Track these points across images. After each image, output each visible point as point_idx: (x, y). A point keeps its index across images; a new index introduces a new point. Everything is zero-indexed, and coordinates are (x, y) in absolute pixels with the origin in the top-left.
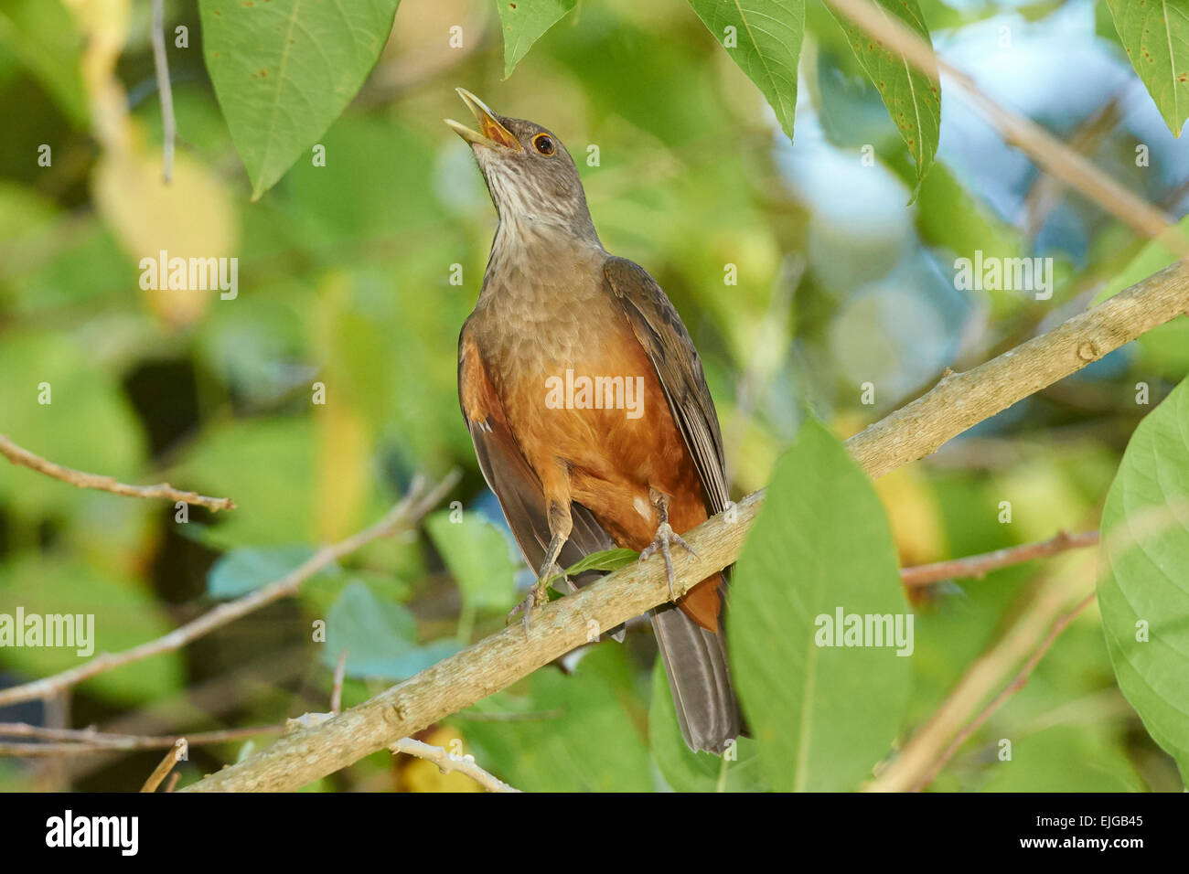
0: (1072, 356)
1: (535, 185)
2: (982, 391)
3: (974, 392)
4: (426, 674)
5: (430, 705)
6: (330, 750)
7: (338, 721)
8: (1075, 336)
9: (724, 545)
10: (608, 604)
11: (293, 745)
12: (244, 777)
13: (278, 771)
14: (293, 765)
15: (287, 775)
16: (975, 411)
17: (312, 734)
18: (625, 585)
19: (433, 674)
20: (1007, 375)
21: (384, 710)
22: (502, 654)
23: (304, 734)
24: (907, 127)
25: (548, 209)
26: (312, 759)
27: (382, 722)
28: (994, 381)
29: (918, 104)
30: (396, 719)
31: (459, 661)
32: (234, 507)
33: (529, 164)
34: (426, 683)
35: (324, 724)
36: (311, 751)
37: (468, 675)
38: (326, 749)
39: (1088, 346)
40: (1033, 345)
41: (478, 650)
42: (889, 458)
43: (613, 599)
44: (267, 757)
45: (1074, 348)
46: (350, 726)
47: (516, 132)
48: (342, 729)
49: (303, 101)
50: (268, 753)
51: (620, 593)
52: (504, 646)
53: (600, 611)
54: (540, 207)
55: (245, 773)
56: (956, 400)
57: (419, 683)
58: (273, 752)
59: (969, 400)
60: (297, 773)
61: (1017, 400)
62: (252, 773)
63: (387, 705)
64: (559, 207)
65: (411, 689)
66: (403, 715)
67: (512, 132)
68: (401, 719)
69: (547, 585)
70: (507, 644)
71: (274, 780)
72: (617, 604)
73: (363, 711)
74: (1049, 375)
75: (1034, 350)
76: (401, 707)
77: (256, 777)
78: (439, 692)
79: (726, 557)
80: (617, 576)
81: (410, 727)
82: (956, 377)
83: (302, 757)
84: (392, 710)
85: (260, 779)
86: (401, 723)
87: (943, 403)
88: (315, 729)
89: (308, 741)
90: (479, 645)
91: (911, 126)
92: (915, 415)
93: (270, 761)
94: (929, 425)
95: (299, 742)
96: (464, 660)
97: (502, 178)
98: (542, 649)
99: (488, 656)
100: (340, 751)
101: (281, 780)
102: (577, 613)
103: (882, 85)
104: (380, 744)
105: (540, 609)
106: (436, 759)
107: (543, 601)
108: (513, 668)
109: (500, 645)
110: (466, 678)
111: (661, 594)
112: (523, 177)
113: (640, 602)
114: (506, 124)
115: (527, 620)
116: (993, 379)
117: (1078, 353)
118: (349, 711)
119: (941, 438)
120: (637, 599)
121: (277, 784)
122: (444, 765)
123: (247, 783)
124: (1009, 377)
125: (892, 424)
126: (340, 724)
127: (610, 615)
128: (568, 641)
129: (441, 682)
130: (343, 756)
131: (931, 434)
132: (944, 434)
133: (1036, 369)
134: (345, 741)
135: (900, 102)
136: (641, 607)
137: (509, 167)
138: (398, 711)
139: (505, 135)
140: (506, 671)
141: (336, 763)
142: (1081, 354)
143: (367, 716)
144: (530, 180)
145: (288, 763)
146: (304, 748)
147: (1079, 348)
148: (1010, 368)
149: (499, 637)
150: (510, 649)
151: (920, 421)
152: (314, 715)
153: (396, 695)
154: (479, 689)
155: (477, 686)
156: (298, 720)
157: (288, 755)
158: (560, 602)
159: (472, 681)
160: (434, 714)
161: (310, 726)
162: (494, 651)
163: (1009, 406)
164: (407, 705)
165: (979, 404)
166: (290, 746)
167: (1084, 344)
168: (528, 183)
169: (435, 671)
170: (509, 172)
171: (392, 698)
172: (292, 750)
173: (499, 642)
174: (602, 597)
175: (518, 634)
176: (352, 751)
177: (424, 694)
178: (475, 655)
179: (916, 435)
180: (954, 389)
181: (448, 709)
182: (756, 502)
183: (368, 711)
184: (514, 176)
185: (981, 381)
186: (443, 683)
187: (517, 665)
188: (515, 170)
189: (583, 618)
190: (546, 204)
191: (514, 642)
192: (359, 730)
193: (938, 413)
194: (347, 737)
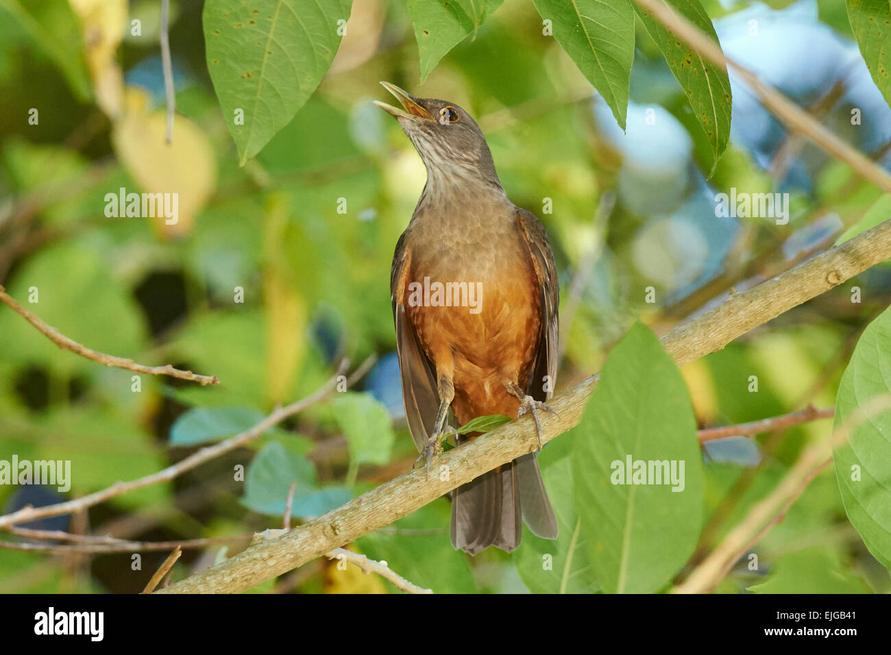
0: (822, 281)
1: (445, 143)
2: (757, 305)
3: (752, 306)
4: (354, 502)
5: (357, 524)
6: (284, 556)
7: (290, 536)
8: (825, 266)
9: (570, 413)
10: (486, 454)
11: (258, 552)
12: (223, 574)
13: (247, 570)
14: (258, 567)
15: (253, 573)
16: (752, 319)
17: (272, 544)
18: (498, 441)
19: (360, 502)
20: (775, 294)
21: (324, 529)
22: (409, 488)
23: (266, 544)
24: (708, 123)
25: (458, 159)
26: (271, 563)
27: (322, 536)
28: (766, 298)
29: (716, 106)
30: (333, 534)
31: (378, 493)
32: (218, 382)
33: (439, 129)
34: (353, 509)
35: (281, 537)
36: (271, 557)
37: (384, 503)
38: (281, 555)
39: (834, 273)
40: (794, 273)
41: (392, 485)
42: (690, 352)
43: (490, 450)
44: (239, 561)
45: (824, 275)
46: (299, 539)
47: (428, 107)
48: (293, 541)
49: (277, 95)
50: (240, 557)
51: (494, 446)
52: (410, 483)
53: (480, 459)
54: (451, 158)
55: (223, 571)
56: (738, 311)
57: (350, 509)
58: (244, 557)
59: (747, 311)
60: (261, 572)
61: (783, 312)
62: (228, 572)
63: (326, 524)
64: (465, 156)
65: (343, 513)
66: (337, 531)
67: (425, 108)
68: (336, 534)
69: (443, 440)
70: (413, 481)
71: (244, 577)
72: (493, 454)
73: (308, 528)
74: (806, 294)
75: (795, 276)
76: (336, 526)
77: (231, 574)
78: (364, 515)
79: (571, 422)
80: (493, 434)
81: (342, 540)
82: (738, 295)
83: (265, 561)
84: (329, 527)
85: (234, 575)
86: (336, 538)
87: (729, 313)
88: (274, 541)
89: (269, 549)
90: (393, 482)
91: (710, 122)
92: (709, 322)
93: (241, 563)
94: (720, 328)
95: (262, 550)
96: (382, 492)
97: (422, 140)
98: (438, 485)
99: (399, 490)
100: (292, 557)
101: (249, 577)
102: (463, 461)
103: (690, 92)
104: (320, 552)
105: (437, 457)
106: (359, 563)
107: (439, 451)
108: (417, 499)
109: (408, 482)
110: (383, 506)
111: (523, 448)
112: (436, 138)
113: (509, 453)
114: (421, 103)
115: (428, 465)
116: (765, 296)
117: (827, 278)
118: (299, 528)
119: (727, 339)
120: (507, 451)
121: (246, 580)
122: (365, 568)
123: (225, 579)
124: (777, 295)
125: (693, 328)
126: (292, 538)
127: (488, 462)
128: (457, 480)
129: (365, 508)
130: (294, 560)
131: (721, 335)
132: (729, 335)
133: (797, 290)
134: (295, 549)
135: (703, 105)
136: (510, 456)
137: (425, 131)
138: (334, 528)
139: (421, 110)
140: (412, 501)
141: (288, 565)
142: (829, 279)
143: (312, 532)
144: (440, 139)
145: (254, 565)
146: (265, 555)
147: (828, 275)
148: (777, 289)
149: (407, 477)
150: (415, 485)
151: (712, 326)
152: (273, 531)
153: (333, 517)
154: (393, 514)
155: (391, 511)
156: (262, 534)
157: (254, 559)
158: (451, 452)
159: (388, 508)
160: (360, 531)
161: (270, 538)
162: (403, 487)
163: (777, 316)
164: (340, 525)
165: (755, 314)
166: (256, 552)
167: (831, 272)
168: (440, 142)
169: (361, 500)
170: (426, 135)
171: (330, 519)
172: (257, 556)
173: (407, 480)
174: (481, 449)
175: (421, 475)
176: (301, 557)
177: (353, 517)
178: (390, 489)
179: (710, 336)
180: (737, 303)
181: (369, 528)
182: (594, 382)
183: (312, 528)
184: (429, 138)
185: (756, 297)
186: (366, 509)
187: (420, 497)
188: (429, 134)
189: (468, 464)
190: (455, 155)
191: (418, 481)
192: (306, 542)
193: (725, 320)
194: (297, 547)
